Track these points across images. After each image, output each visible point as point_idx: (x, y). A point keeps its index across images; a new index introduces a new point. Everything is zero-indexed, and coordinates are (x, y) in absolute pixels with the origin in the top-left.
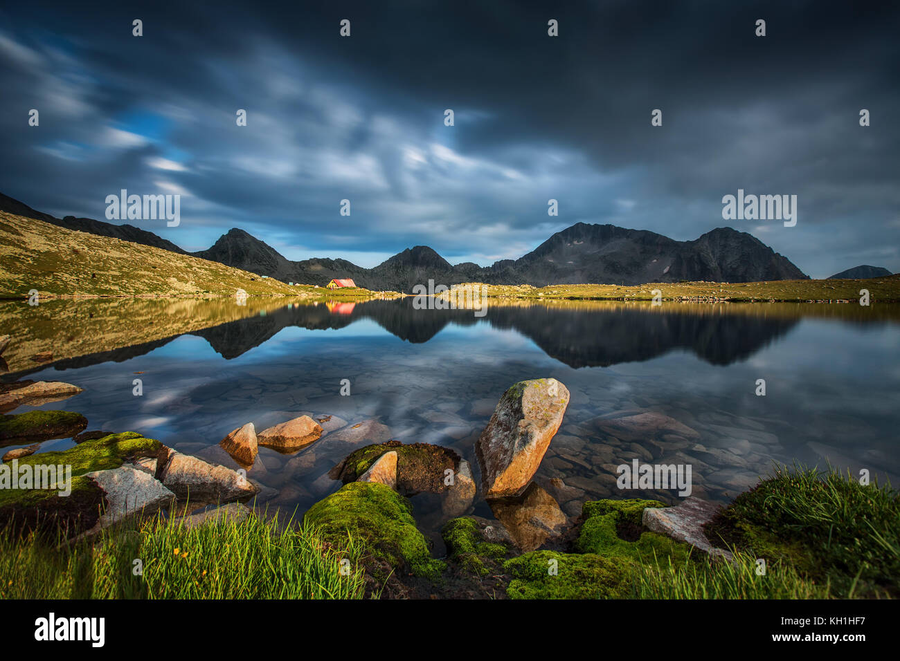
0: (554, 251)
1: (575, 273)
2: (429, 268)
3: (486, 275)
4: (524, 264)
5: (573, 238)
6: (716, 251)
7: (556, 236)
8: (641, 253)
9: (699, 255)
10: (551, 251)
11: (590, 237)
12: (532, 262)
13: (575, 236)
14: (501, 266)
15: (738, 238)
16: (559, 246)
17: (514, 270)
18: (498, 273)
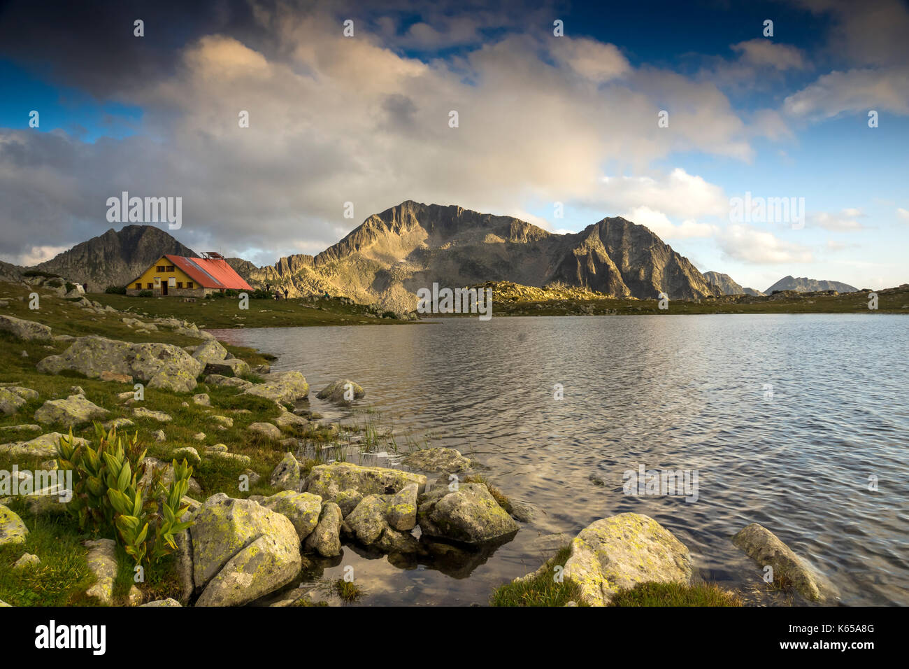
0: (374, 242)
1: (417, 276)
4: (328, 263)
5: (401, 224)
6: (611, 247)
7: (372, 219)
9: (594, 253)
10: (370, 242)
11: (426, 224)
12: (342, 259)
13: (402, 221)
14: (293, 266)
15: (636, 232)
16: (380, 236)
17: (314, 272)
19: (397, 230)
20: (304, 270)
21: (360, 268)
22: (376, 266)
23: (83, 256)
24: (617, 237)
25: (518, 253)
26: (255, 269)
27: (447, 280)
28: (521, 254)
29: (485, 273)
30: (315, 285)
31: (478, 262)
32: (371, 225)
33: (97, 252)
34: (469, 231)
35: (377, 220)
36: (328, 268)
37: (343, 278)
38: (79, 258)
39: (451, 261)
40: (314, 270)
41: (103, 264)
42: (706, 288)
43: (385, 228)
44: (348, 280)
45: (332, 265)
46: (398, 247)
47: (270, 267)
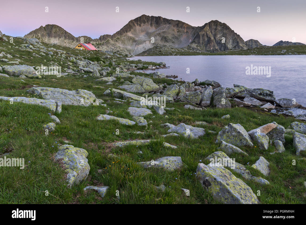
0: (132, 30)
1: (146, 42)
2: (60, 39)
3: (96, 44)
4: (117, 37)
5: (141, 23)
6: (213, 31)
7: (131, 21)
8: (178, 32)
9: (206, 33)
10: (131, 30)
11: (150, 23)
12: (121, 36)
14: (105, 38)
15: (222, 26)
16: (134, 27)
18: (104, 43)
19: (140, 26)
20: (109, 40)
21: (128, 39)
22: (133, 38)
23: (33, 36)
24: (215, 27)
26: (92, 40)
27: (157, 43)
28: (182, 34)
33: (38, 34)
34: (164, 26)
35: (133, 22)
37: (122, 43)
38: (32, 36)
39: (158, 37)
40: (112, 40)
41: (41, 38)
42: (245, 45)
43: (136, 25)
45: (118, 38)
46: (140, 32)
47: (97, 39)
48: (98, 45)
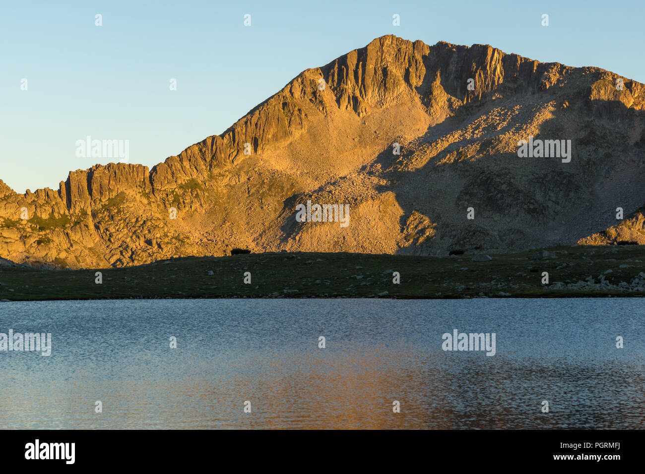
3: (35, 219)
5: (365, 90)
7: (303, 79)
10: (287, 134)
12: (216, 171)
13: (369, 81)
14: (95, 187)
16: (315, 117)
17: (145, 201)
18: (84, 213)
19: (356, 103)
20: (122, 197)
21: (252, 191)
22: (287, 186)
25: (602, 152)
29: (509, 200)
30: (139, 226)
31: (499, 175)
32: (297, 94)
36: (180, 192)
37: (211, 213)
40: (147, 196)
43: (329, 97)
44: (220, 216)
45: (192, 185)
46: (350, 143)
47: (47, 192)
48: (41, 229)
